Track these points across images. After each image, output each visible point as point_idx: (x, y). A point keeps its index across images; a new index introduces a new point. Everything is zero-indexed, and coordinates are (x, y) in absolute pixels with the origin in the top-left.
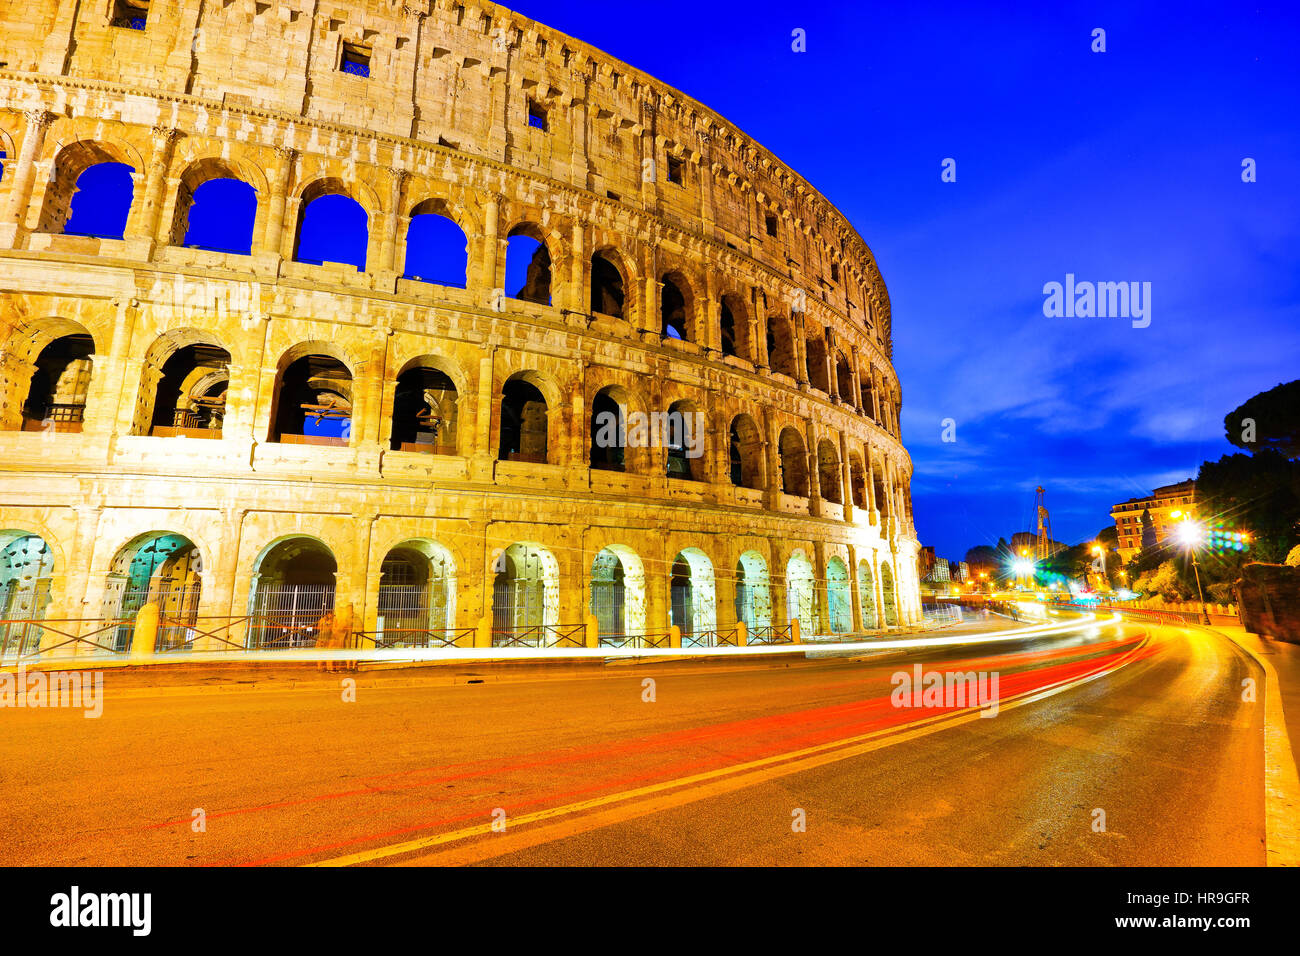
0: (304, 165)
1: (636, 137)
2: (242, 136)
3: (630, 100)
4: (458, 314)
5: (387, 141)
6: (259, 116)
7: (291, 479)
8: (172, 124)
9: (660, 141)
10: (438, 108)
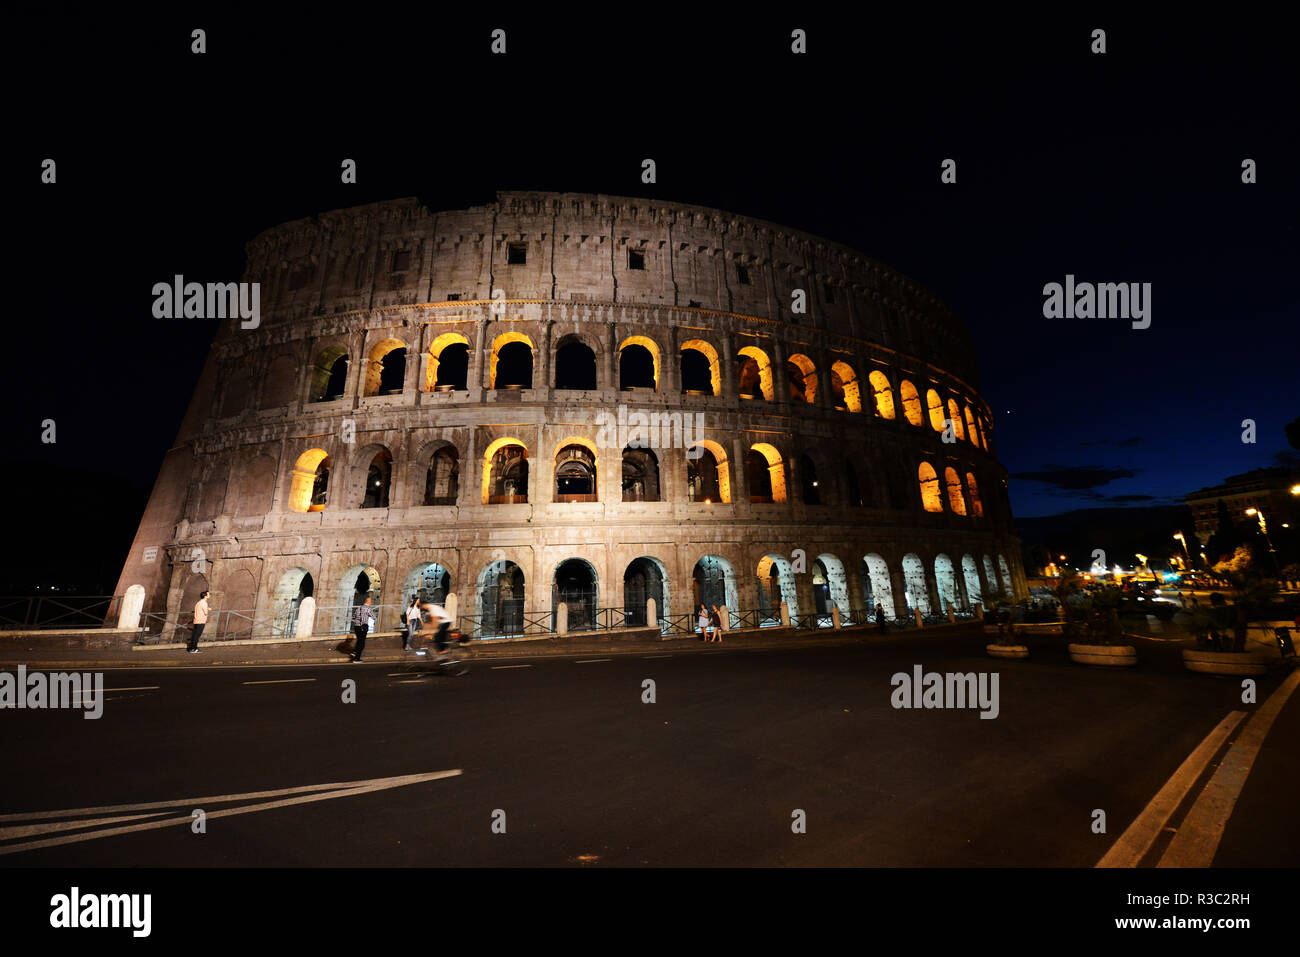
0: (619, 331)
1: (803, 277)
2: (585, 319)
3: (797, 253)
4: (718, 414)
5: (664, 309)
6: (593, 306)
7: (643, 523)
8: (550, 318)
9: (818, 277)
10: (687, 282)
